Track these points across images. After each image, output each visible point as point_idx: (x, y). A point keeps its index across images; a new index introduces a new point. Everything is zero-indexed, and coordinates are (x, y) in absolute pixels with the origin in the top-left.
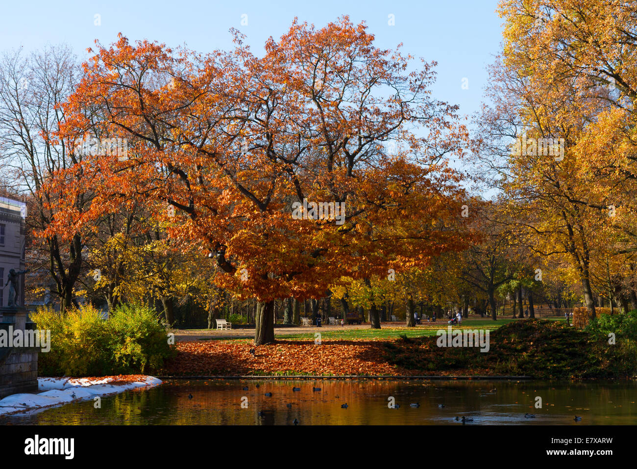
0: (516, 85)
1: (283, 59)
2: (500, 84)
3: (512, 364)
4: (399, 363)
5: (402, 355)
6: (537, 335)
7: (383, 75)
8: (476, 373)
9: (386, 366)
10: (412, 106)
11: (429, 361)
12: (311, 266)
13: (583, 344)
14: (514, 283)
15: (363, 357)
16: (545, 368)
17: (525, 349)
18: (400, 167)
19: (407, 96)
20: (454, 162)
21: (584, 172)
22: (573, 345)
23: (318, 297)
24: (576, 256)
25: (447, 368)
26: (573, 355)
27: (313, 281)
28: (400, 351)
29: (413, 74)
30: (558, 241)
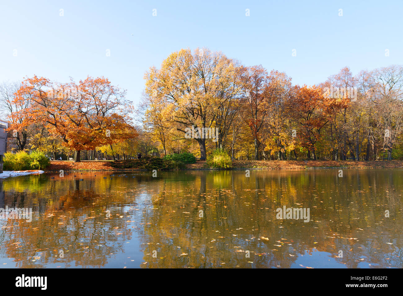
0: (148, 98)
1: (85, 86)
2: (144, 97)
3: (144, 167)
4: (114, 167)
5: (115, 165)
6: (150, 159)
7: (113, 92)
8: (134, 169)
9: (111, 168)
10: (121, 101)
11: (122, 166)
12: (91, 141)
13: (162, 161)
14: (152, 151)
15: (104, 165)
16: (152, 168)
17: (147, 163)
18: (115, 115)
19: (119, 98)
20: (130, 115)
21: (164, 120)
22: (159, 162)
23: (93, 149)
24: (162, 140)
25: (127, 168)
26: (159, 164)
27: (91, 145)
28: (115, 164)
29: (121, 92)
30: (158, 137)
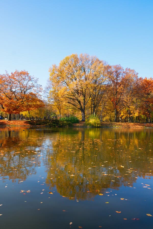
0: (51, 83)
1: (14, 76)
2: (49, 83)
3: (48, 124)
4: (30, 124)
5: (31, 123)
6: (52, 120)
7: (30, 80)
8: (42, 126)
9: (28, 124)
10: (35, 85)
11: (35, 124)
12: (17, 108)
13: (58, 122)
14: (53, 115)
15: (25, 123)
16: (53, 125)
17: (50, 122)
18: (31, 94)
19: (34, 83)
20: (40, 93)
21: (60, 96)
22: (57, 122)
23: (18, 113)
24: (59, 109)
25: (38, 125)
26: (57, 123)
27: (17, 111)
28: (31, 122)
29: (35, 80)
30: (56, 107)
